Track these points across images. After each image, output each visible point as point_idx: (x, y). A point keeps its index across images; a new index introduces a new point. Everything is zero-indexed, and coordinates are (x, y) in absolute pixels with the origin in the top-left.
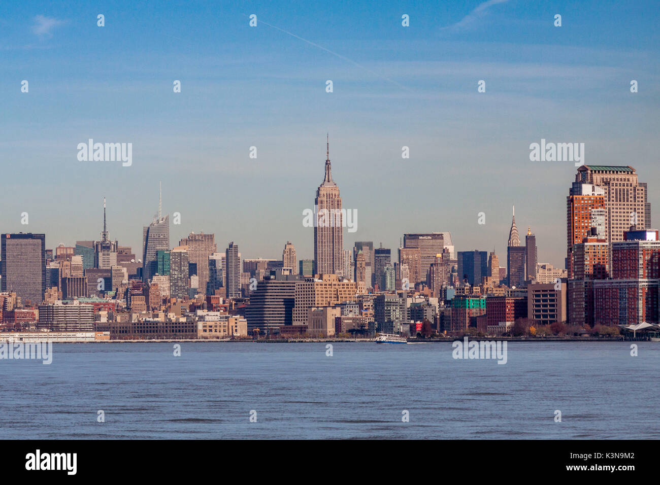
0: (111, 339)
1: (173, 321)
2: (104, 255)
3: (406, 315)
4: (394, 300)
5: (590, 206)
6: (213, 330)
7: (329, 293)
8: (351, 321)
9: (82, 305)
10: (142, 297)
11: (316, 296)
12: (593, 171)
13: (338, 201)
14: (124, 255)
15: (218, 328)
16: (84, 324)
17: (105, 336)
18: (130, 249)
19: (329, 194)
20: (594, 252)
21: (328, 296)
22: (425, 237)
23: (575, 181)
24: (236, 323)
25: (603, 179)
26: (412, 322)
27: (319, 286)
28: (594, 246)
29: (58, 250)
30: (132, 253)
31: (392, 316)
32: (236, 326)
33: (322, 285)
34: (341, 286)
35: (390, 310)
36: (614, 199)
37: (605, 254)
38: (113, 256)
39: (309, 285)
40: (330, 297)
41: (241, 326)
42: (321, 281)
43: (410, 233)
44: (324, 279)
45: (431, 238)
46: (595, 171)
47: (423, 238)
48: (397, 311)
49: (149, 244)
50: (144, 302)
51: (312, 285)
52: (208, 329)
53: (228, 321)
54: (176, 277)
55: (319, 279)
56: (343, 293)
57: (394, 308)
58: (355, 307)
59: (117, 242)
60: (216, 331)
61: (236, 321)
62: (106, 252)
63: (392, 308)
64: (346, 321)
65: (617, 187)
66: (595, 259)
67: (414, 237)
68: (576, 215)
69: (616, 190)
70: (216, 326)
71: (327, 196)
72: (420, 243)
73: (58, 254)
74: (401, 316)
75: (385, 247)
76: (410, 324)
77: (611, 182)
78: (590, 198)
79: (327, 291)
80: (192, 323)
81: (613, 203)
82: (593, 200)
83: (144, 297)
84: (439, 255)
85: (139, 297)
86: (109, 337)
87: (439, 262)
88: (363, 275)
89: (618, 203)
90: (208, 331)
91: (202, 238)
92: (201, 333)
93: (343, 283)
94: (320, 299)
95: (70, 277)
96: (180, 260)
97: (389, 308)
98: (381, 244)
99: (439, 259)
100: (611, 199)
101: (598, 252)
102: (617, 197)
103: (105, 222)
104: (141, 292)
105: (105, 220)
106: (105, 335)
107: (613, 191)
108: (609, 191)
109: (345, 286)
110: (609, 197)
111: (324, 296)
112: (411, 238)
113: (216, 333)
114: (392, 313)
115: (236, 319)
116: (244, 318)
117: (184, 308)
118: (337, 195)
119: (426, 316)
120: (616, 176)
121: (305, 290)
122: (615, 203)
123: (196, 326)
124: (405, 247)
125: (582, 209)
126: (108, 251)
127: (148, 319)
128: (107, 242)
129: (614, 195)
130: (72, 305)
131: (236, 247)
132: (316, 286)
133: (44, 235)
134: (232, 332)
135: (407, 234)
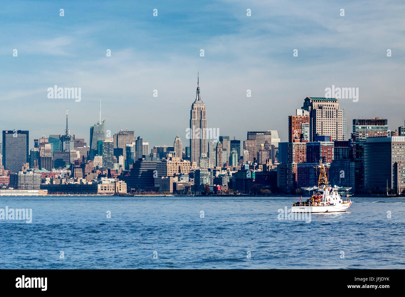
0: (48, 194)
1: (84, 184)
2: (66, 143)
3: (213, 182)
4: (206, 173)
5: (301, 121)
6: (107, 189)
7: (175, 168)
8: (182, 185)
9: (35, 174)
10: (81, 169)
11: (168, 170)
12: (313, 101)
13: (204, 112)
14: (79, 143)
15: (110, 188)
16: (35, 185)
17: (44, 193)
18: (84, 140)
19: (199, 108)
20: (298, 148)
21: (175, 170)
22: (260, 134)
23: (303, 106)
24: (120, 185)
25: (319, 105)
26: (215, 185)
27: (170, 164)
28: (298, 144)
29: (41, 140)
30: (85, 142)
31: (204, 182)
32: (120, 187)
33: (171, 163)
34: (182, 164)
35: (203, 179)
36: (325, 116)
37: (304, 149)
38: (72, 144)
39: (164, 163)
40: (176, 171)
41: (123, 187)
42: (171, 161)
43: (251, 131)
44: (172, 160)
45: (263, 134)
46: (314, 101)
47: (259, 134)
48: (208, 179)
49: (94, 137)
50: (81, 172)
51: (165, 163)
52: (104, 188)
53: (115, 184)
54: (106, 156)
55: (170, 160)
56: (183, 168)
57: (206, 178)
58: (187, 176)
59: (74, 135)
60: (108, 190)
61: (120, 184)
62: (67, 142)
63: (204, 177)
64: (179, 185)
65: (326, 110)
66: (298, 152)
67: (254, 133)
68: (293, 126)
69: (326, 111)
70: (108, 187)
71: (197, 109)
72: (257, 137)
73: (41, 142)
74: (210, 182)
75: (237, 139)
76: (214, 186)
77: (323, 107)
78: (301, 117)
79: (174, 167)
80: (95, 185)
81: (324, 119)
82: (303, 118)
83: (82, 169)
84: (263, 145)
85: (78, 169)
86: (47, 193)
87: (263, 149)
88: (221, 156)
89: (327, 119)
90: (104, 189)
91: (127, 133)
92: (99, 191)
93: (183, 162)
94: (170, 172)
95: (43, 157)
96: (109, 147)
97: (202, 178)
98: (235, 137)
99: (263, 147)
100: (323, 116)
101: (300, 148)
102: (326, 116)
103: (67, 123)
104: (80, 166)
105: (67, 122)
106: (44, 191)
107: (324, 112)
108: (322, 112)
109: (185, 164)
110: (322, 116)
111: (172, 170)
112: (251, 135)
113: (108, 191)
114: (204, 180)
115: (120, 183)
116: (125, 182)
117: (95, 176)
118: (203, 108)
119: (224, 182)
120: (326, 104)
121: (162, 166)
122: (325, 119)
123: (97, 187)
124: (248, 139)
125: (297, 123)
126: (69, 141)
127: (70, 183)
128: (68, 135)
129: (325, 114)
130: (29, 174)
131: (142, 139)
132: (167, 164)
133: (28, 131)
134: (118, 191)
135: (249, 131)
